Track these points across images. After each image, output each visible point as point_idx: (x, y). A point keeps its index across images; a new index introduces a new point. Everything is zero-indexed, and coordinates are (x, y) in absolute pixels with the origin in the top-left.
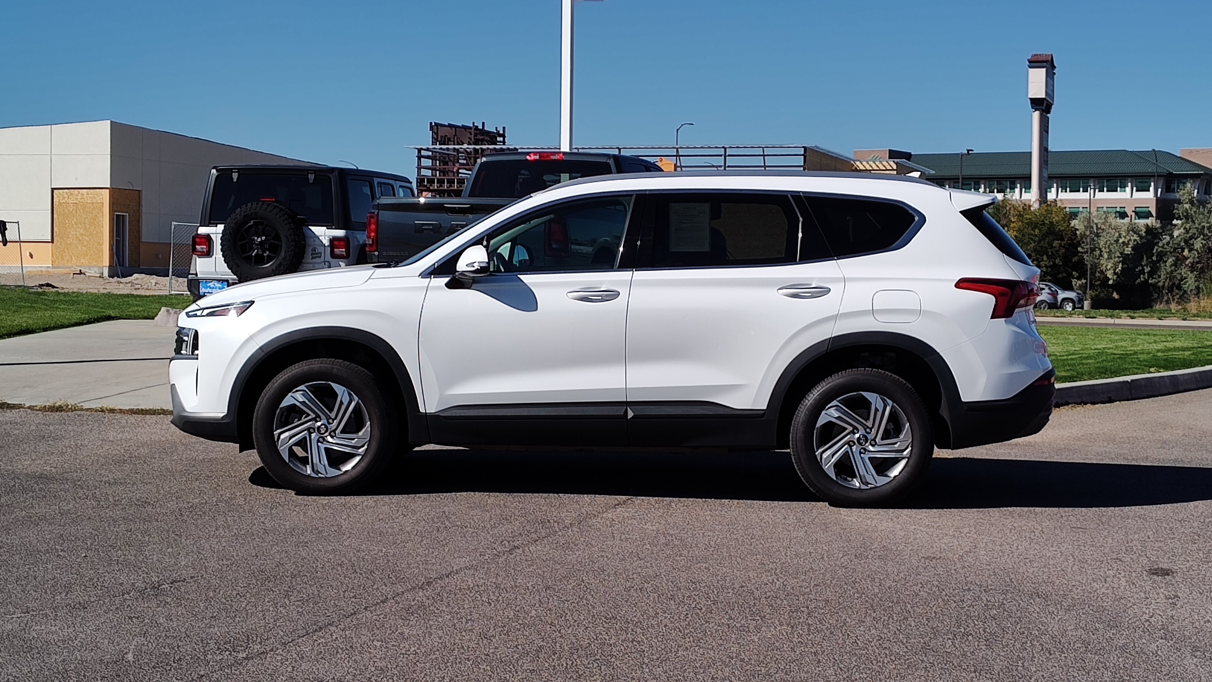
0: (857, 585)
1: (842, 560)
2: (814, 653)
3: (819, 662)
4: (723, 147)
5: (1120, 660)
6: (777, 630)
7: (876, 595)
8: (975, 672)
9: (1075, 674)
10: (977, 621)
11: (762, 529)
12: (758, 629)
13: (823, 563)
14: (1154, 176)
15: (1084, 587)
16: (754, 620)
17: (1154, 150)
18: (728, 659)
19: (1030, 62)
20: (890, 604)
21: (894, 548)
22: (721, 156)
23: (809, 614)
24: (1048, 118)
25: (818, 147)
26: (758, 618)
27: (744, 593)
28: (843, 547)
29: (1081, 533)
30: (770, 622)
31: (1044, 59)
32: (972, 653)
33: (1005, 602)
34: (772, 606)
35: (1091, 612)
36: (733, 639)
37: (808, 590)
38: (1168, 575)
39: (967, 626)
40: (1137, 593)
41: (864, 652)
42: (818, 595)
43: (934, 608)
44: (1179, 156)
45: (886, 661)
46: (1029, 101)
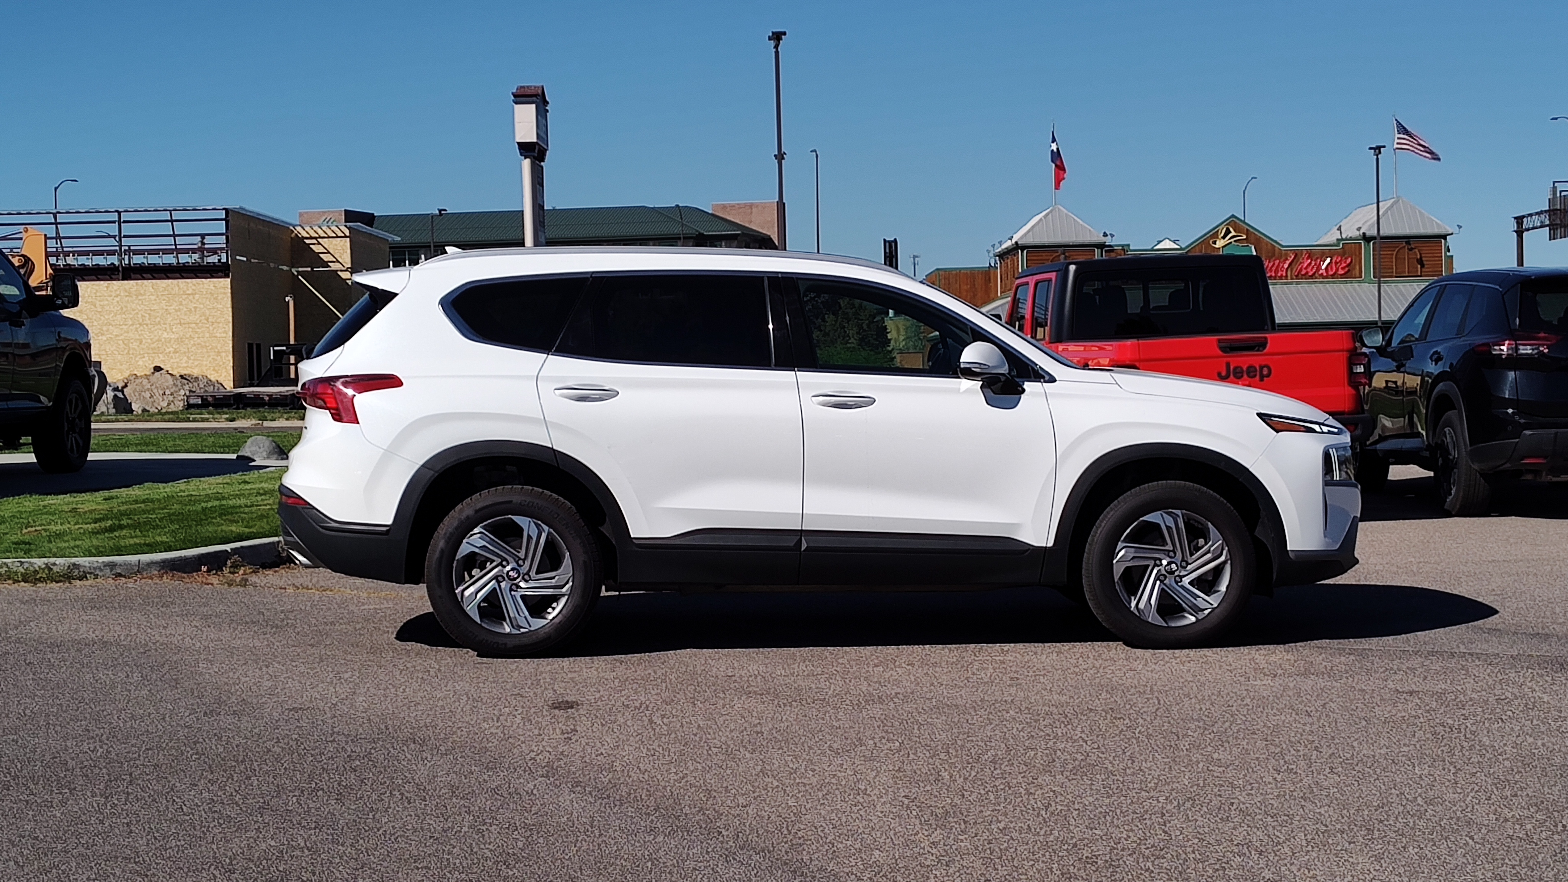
0: (198, 745)
1: (187, 719)
2: (127, 824)
3: (131, 832)
4: (117, 211)
5: (489, 802)
6: (87, 802)
7: (219, 755)
8: (315, 829)
9: (431, 822)
10: (334, 774)
11: (95, 691)
12: (64, 803)
13: (163, 724)
14: (680, 238)
15: (471, 728)
16: (61, 793)
17: (677, 206)
18: (18, 839)
19: (515, 96)
20: (234, 764)
21: (255, 701)
22: (114, 222)
23: (131, 781)
24: (542, 167)
25: (244, 209)
26: (67, 791)
27: (55, 765)
28: (192, 705)
29: (484, 669)
30: (79, 794)
31: (533, 92)
32: (319, 809)
33: (373, 751)
34: (87, 776)
35: (470, 754)
36: (30, 816)
37: (136, 755)
38: (572, 707)
39: (321, 781)
40: (530, 730)
41: (188, 818)
42: (147, 760)
43: (285, 765)
44: (710, 212)
45: (212, 825)
46: (517, 146)
